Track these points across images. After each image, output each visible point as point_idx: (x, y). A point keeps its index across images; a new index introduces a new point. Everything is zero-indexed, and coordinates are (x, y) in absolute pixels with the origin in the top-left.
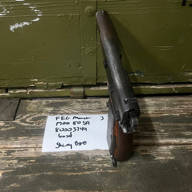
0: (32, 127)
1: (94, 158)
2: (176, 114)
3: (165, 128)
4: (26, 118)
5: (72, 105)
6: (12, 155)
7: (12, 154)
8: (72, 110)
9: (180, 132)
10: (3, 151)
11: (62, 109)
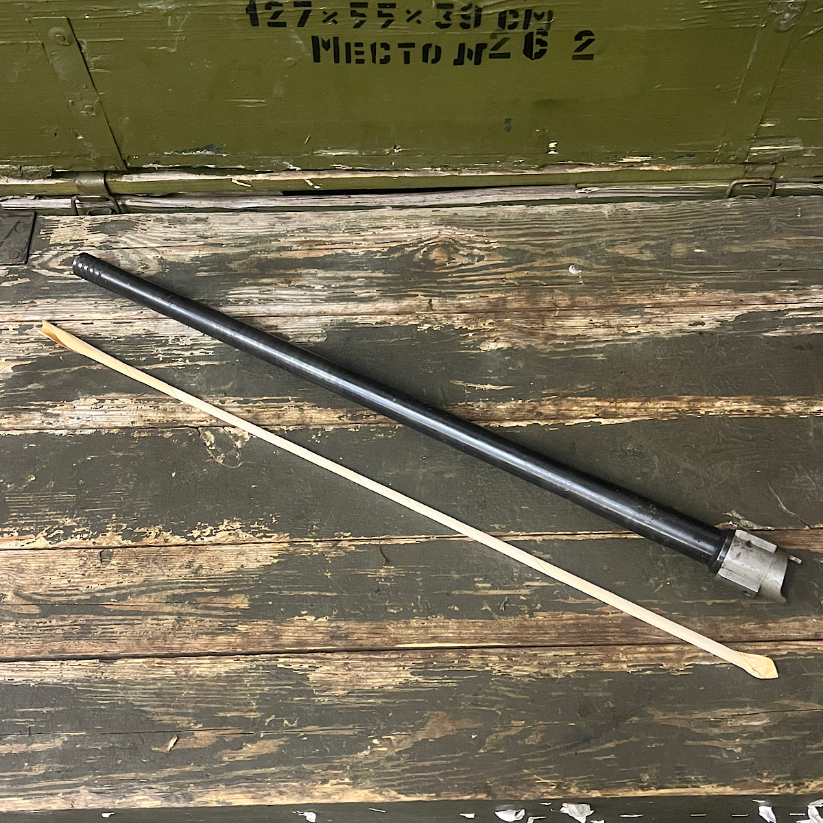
0: (60, 278)
2: (356, 251)
4: (51, 259)
5: (145, 227)
9: (351, 290)
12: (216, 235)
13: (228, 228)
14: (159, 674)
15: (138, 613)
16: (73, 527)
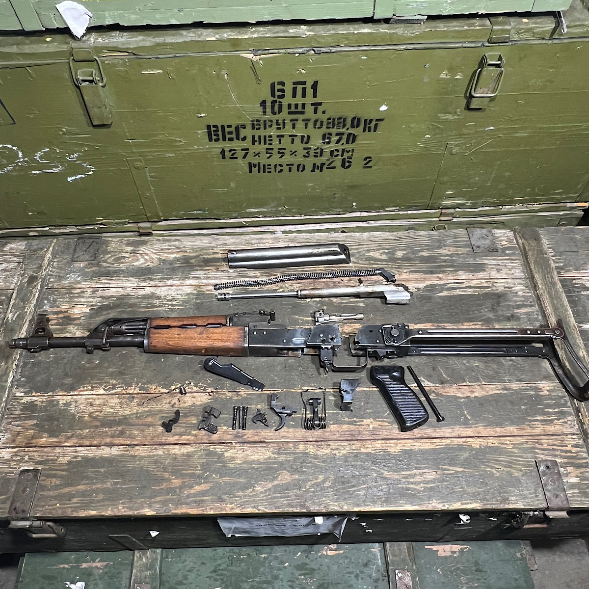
0: (113, 267)
1: (166, 297)
4: (108, 258)
5: (151, 243)
7: (96, 293)
8: (152, 250)
10: (89, 291)
11: (142, 249)
12: (184, 247)
13: (189, 244)
14: (156, 453)
15: (145, 425)
16: (116, 385)
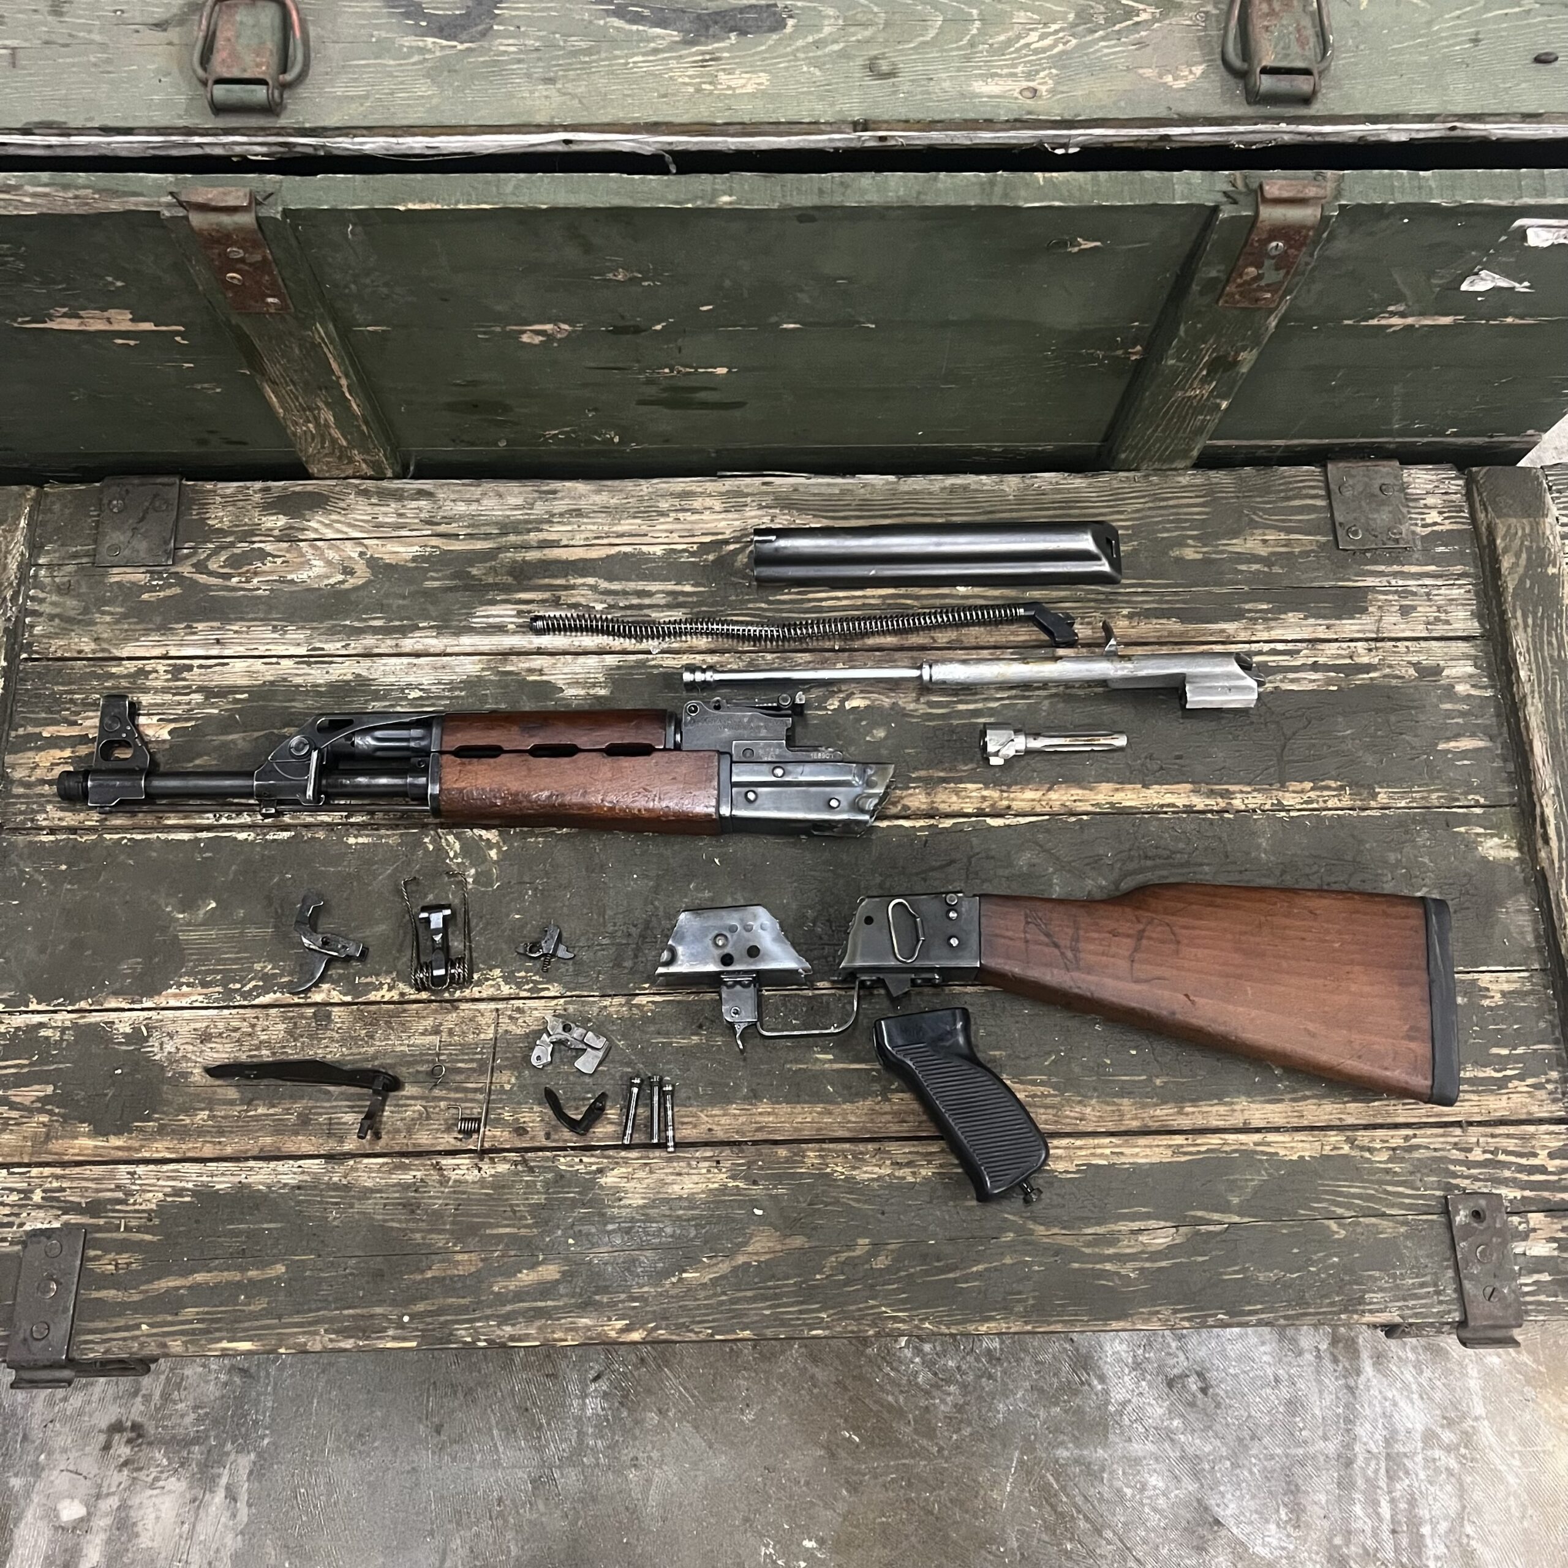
0: (228, 589)
1: (402, 690)
2: (653, 549)
3: (610, 600)
4: (209, 557)
5: (342, 505)
6: (184, 679)
7: (185, 674)
8: (345, 529)
10: (161, 669)
11: (313, 524)
12: (449, 520)
